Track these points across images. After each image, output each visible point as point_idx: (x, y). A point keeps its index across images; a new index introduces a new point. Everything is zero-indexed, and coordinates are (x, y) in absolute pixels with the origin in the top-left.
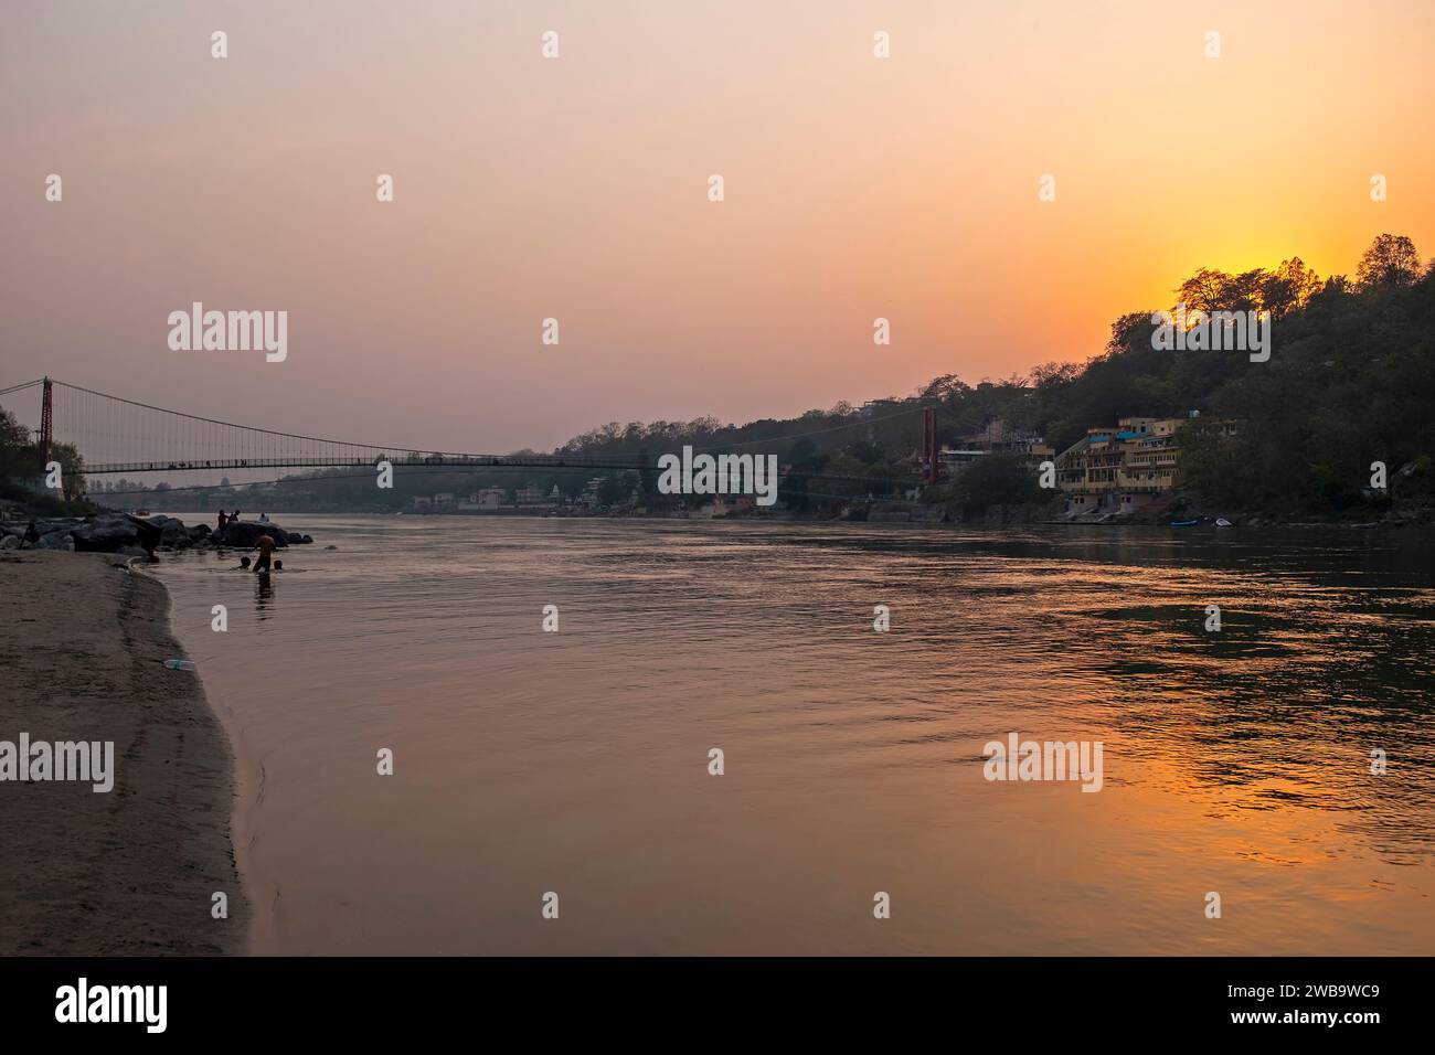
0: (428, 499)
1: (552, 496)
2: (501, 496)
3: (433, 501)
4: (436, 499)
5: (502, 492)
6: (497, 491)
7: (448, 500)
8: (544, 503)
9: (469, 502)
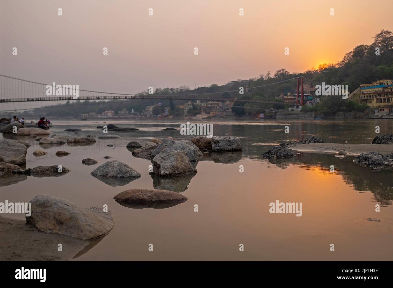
0: (87, 115)
1: (131, 113)
2: (112, 113)
3: (89, 115)
4: (90, 114)
5: (113, 112)
6: (111, 111)
7: (94, 115)
8: (129, 115)
9: (101, 115)
